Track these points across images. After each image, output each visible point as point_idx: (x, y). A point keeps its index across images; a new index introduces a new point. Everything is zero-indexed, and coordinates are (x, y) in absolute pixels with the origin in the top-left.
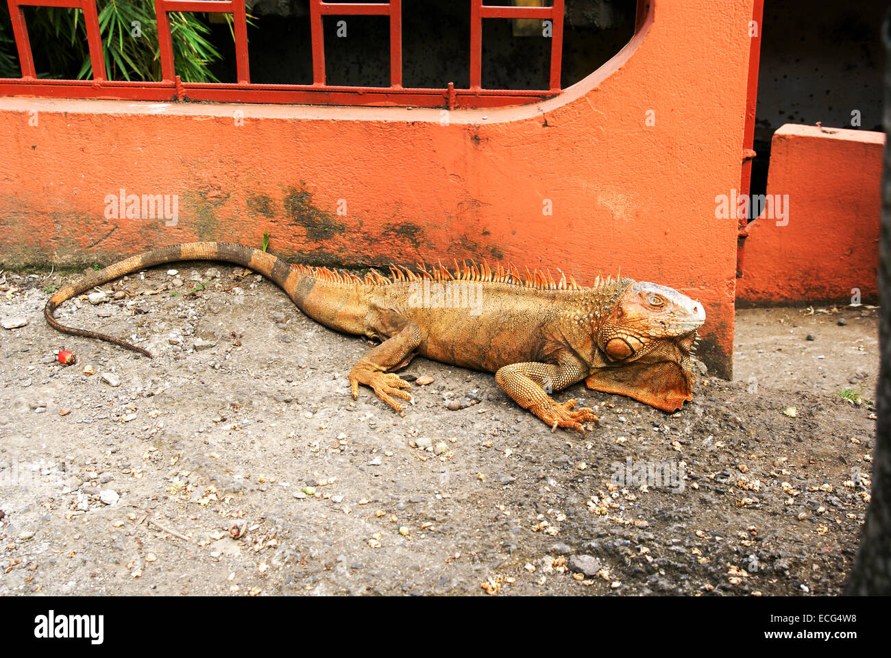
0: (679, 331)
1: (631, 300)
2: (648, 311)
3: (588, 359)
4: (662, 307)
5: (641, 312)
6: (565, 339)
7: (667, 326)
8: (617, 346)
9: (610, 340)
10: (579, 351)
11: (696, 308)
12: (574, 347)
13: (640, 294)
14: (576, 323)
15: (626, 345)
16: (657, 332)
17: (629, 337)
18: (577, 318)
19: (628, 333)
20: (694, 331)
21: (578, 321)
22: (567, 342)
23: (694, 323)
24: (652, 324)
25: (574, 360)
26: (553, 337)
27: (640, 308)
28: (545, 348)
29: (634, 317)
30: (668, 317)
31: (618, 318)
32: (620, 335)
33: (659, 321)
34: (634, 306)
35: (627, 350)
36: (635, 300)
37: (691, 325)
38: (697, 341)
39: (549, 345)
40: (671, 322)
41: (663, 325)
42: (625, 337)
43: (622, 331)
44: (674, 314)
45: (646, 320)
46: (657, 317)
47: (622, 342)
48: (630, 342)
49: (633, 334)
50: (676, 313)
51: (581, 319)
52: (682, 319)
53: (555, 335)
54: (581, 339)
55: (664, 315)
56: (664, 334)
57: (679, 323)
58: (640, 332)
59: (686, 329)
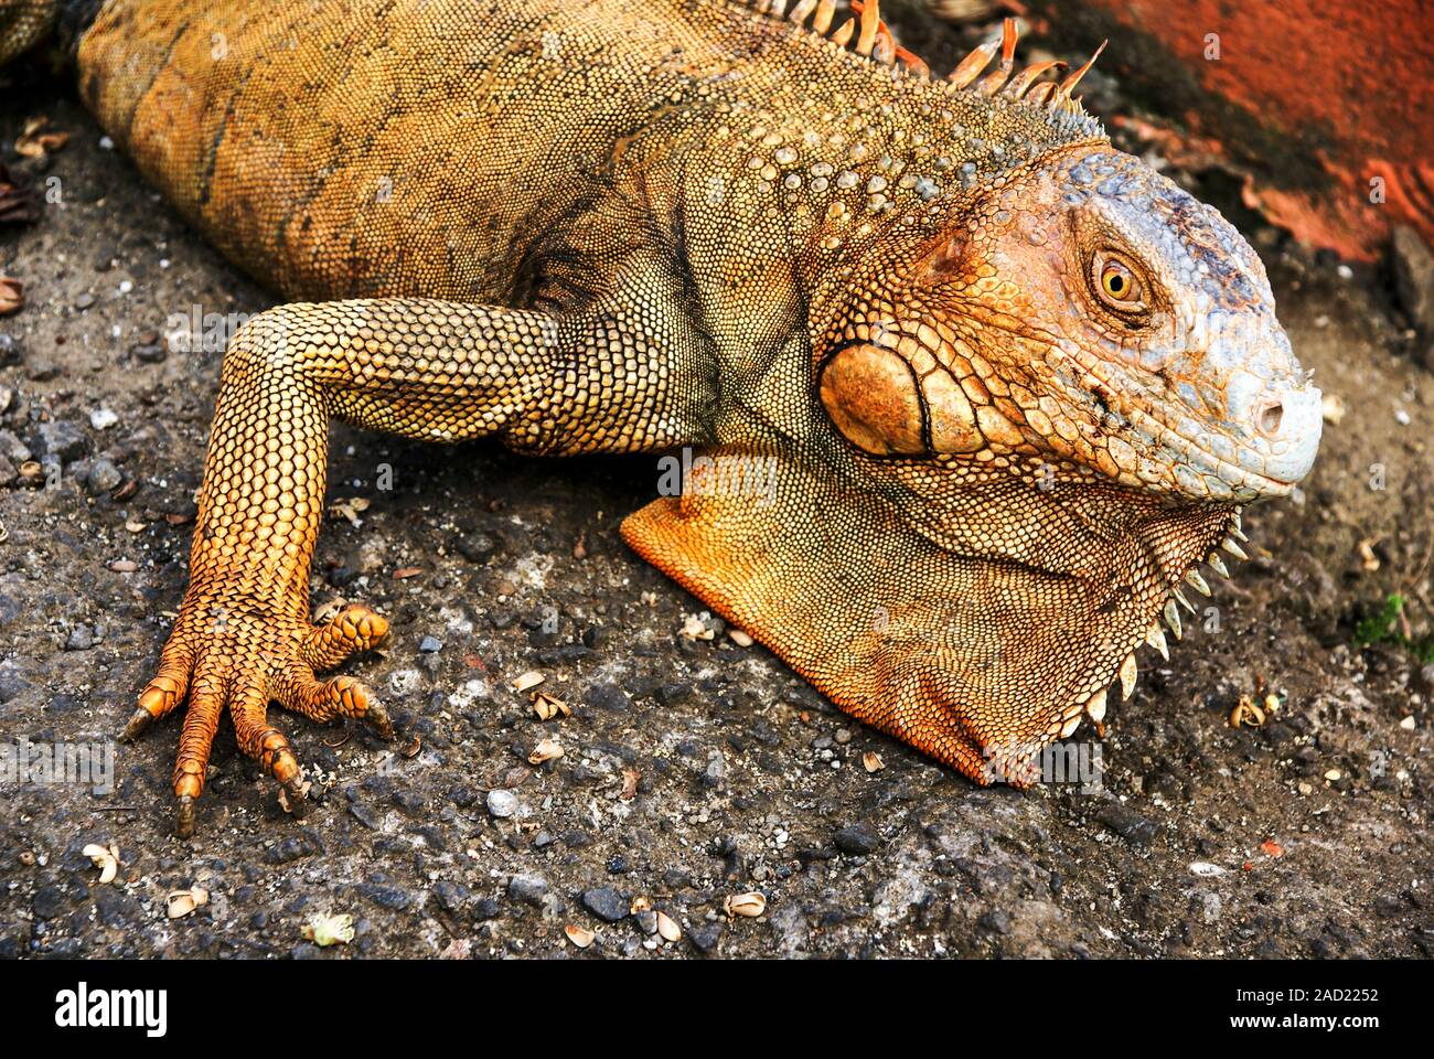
0: (1157, 473)
1: (1027, 223)
2: (1069, 313)
3: (737, 351)
4: (1136, 326)
5: (1039, 299)
6: (679, 212)
7: (1115, 421)
8: (871, 382)
9: (859, 342)
10: (711, 290)
11: (1276, 411)
12: (696, 258)
13: (1072, 216)
14: (771, 174)
15: (912, 399)
16: (1061, 425)
17: (941, 374)
18: (787, 158)
19: (945, 357)
20: (1227, 505)
21: (784, 174)
22: (679, 230)
23: (1237, 474)
24: (1057, 380)
25: (665, 317)
26: (642, 187)
27: (1041, 275)
28: (584, 220)
29: (997, 302)
30: (1135, 386)
31: (937, 268)
32: (908, 347)
33: (1091, 381)
34: (1026, 255)
35: (904, 426)
36: (1041, 229)
37: (1222, 479)
38: (1229, 559)
39: (608, 213)
40: (1136, 415)
41: (1099, 411)
42: (924, 362)
43: (925, 334)
44: (1168, 384)
45: (1041, 347)
46: (1091, 361)
47: (905, 380)
48: (931, 398)
49: (959, 373)
50: (1180, 386)
51: (801, 171)
52: (1194, 428)
53: (654, 180)
54: (756, 243)
55: (1126, 364)
56: (1087, 447)
57: (1170, 436)
58: (992, 385)
59: (1186, 479)
